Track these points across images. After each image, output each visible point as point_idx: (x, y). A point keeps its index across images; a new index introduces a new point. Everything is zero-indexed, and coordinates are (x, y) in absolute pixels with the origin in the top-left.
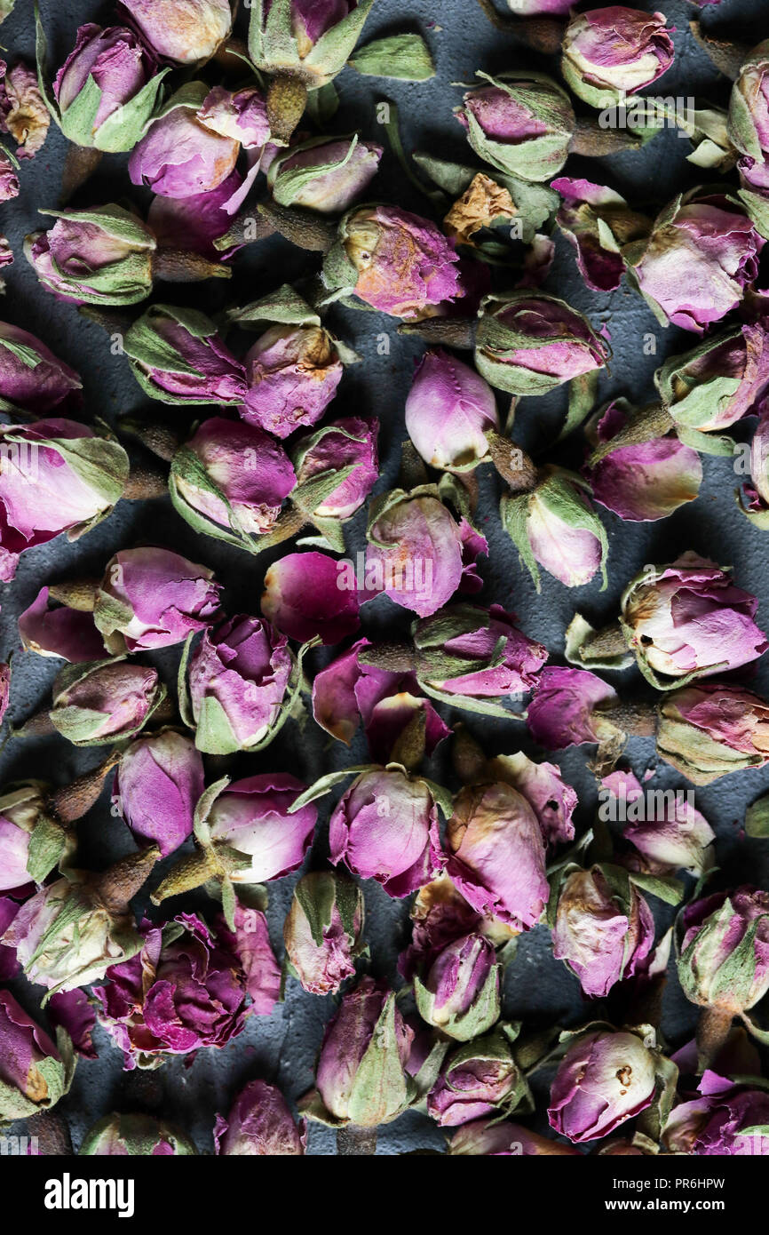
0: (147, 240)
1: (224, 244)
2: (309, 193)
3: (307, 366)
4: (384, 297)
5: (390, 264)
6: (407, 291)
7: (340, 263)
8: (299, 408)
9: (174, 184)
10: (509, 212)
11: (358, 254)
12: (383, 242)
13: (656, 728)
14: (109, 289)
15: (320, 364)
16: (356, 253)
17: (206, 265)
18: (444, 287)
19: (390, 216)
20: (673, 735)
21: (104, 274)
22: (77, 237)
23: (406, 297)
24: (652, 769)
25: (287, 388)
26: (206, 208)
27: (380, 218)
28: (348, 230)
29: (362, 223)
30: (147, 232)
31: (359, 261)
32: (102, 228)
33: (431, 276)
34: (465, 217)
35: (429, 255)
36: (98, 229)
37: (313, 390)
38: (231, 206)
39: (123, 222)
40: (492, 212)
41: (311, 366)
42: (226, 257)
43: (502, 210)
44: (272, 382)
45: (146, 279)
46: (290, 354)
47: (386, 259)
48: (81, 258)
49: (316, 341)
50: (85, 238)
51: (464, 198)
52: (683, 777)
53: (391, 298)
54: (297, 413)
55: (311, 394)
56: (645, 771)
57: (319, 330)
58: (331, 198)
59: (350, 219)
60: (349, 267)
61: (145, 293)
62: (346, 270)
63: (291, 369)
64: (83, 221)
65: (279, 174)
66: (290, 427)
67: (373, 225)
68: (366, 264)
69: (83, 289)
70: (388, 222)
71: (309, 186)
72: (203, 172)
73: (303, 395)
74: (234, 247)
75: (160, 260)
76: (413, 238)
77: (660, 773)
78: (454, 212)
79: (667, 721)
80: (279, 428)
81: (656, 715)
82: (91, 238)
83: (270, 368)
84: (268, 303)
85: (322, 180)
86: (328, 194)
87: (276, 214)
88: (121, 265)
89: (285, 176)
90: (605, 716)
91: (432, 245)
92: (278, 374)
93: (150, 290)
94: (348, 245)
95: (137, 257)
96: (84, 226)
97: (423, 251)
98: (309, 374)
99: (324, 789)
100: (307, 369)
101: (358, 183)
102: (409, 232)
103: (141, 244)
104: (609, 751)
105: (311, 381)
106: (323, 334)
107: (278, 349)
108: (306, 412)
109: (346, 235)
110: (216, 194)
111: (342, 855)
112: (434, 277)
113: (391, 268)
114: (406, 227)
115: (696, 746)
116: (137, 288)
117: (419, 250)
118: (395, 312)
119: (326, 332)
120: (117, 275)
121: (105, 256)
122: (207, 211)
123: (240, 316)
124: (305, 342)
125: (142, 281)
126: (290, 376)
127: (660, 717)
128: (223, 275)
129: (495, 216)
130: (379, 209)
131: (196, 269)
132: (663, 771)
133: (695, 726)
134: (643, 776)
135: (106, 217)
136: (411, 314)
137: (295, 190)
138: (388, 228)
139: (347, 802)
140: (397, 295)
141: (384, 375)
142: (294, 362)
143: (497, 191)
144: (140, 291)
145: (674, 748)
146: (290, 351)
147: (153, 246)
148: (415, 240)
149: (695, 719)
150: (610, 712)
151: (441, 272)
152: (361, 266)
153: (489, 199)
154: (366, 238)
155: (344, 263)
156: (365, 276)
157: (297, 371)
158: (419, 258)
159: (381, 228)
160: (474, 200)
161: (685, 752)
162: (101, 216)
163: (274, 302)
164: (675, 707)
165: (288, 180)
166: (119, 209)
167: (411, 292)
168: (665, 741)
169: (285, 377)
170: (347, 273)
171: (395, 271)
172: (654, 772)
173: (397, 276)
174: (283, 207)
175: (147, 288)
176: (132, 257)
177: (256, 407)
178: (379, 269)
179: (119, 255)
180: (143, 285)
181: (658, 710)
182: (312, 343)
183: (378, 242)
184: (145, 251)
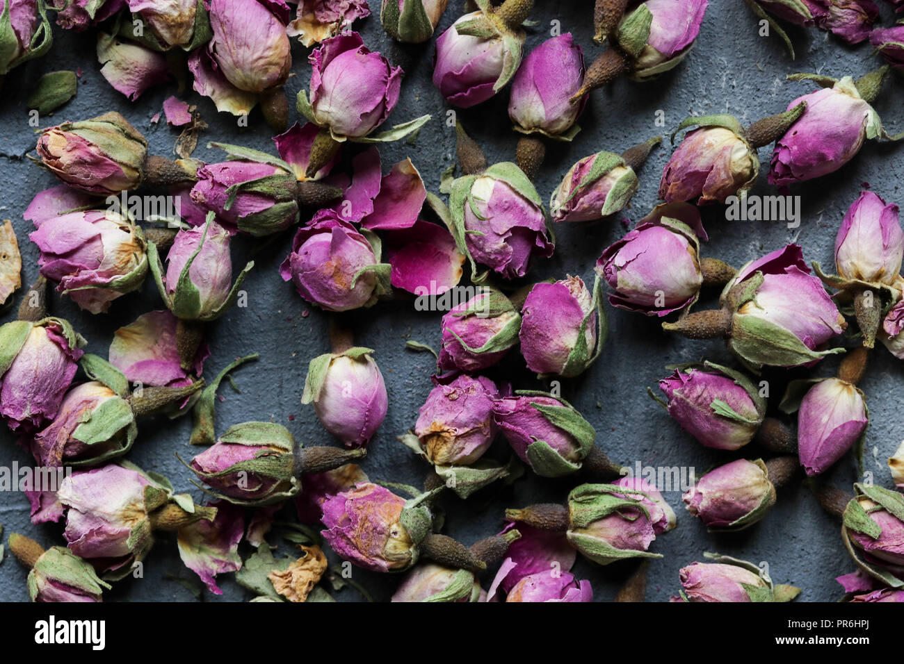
0: (574, 538)
1: (512, 535)
2: (444, 580)
3: (447, 434)
4: (381, 500)
5: (375, 528)
6: (362, 506)
7: (415, 528)
8: (453, 400)
9: (555, 583)
10: (276, 575)
11: (401, 535)
12: (382, 545)
13: (146, 161)
14: (602, 497)
15: (436, 435)
16: (403, 536)
17: (526, 518)
18: (333, 508)
19: (376, 565)
20: (130, 154)
21: (607, 510)
22: (631, 536)
23: (362, 501)
24: (154, 123)
25: (464, 416)
26: (530, 561)
27: (385, 564)
28: (410, 553)
29: (399, 560)
30: (575, 544)
31: (399, 530)
32: (610, 546)
33: (343, 518)
34: (311, 569)
35: (344, 536)
36: (614, 544)
37: (442, 414)
38: (509, 565)
39: (594, 552)
40: (290, 574)
41: (444, 434)
42: (511, 525)
43: (282, 577)
44: (476, 421)
45: (573, 506)
46: (460, 443)
47: (379, 532)
48: (626, 520)
49: (439, 454)
50: (624, 536)
51: (312, 585)
52: (127, 119)
53: (374, 500)
54: (455, 396)
55: (443, 412)
56: (159, 121)
57: (436, 462)
58: (426, 578)
59: (410, 561)
60: (407, 525)
61: (573, 493)
62: (410, 522)
63: (460, 432)
64: (627, 550)
65: (470, 593)
66: (460, 385)
67: (390, 558)
68: (394, 527)
69: (623, 496)
70: (378, 561)
71: (444, 586)
72: (531, 594)
73: (450, 410)
74: (506, 533)
75: (563, 521)
76: (358, 549)
77: (147, 120)
78: (319, 574)
79: (134, 166)
80: (469, 384)
81: (144, 172)
82: (619, 537)
83: (476, 432)
84: (479, 483)
85: (434, 591)
86: (429, 580)
87: (470, 563)
88: (593, 517)
89: (464, 593)
90: (187, 176)
91: (343, 543)
92: (471, 428)
93: (569, 497)
94: (409, 542)
95: (581, 525)
96: (626, 546)
97: (349, 539)
98: (446, 428)
99: (398, 129)
100: (447, 431)
101: (406, 590)
102: (361, 553)
103: (578, 534)
104: (189, 138)
105: (444, 422)
106: (433, 458)
107: (470, 447)
108: (447, 396)
109: (411, 550)
110: (523, 573)
111: (393, 75)
112: (340, 517)
113: (375, 524)
114: (363, 558)
115: (113, 143)
116: (580, 499)
117: (352, 540)
118: (372, 487)
119: (430, 461)
120: (596, 510)
121: (607, 523)
122: (529, 559)
123: (501, 471)
124: (449, 453)
125: (576, 505)
126: (461, 426)
127: (140, 170)
128: (512, 511)
129: (286, 572)
130: (386, 570)
131: (535, 514)
132: (145, 122)
133: (112, 159)
134: (161, 117)
135: (608, 555)
136: (359, 486)
137: (455, 583)
138: (378, 556)
139: (382, 116)
140: (370, 502)
141: (383, 432)
142: (457, 437)
143: (285, 592)
144: (577, 496)
145: (131, 143)
146: (461, 446)
147: (569, 533)
148: (356, 547)
149: (111, 165)
150: (183, 178)
151: (335, 522)
152: (398, 525)
153: (292, 585)
154: (395, 548)
155: (412, 529)
156: (395, 517)
157: (456, 430)
158: (352, 533)
159: (384, 556)
160: (304, 584)
161: (123, 139)
162: (612, 555)
163: (475, 484)
164: (127, 176)
165: (461, 590)
166: (598, 561)
167: (358, 505)
168: (139, 150)
169: (465, 425)
170: (408, 520)
171: (371, 522)
172: (152, 121)
173: (370, 518)
174: (464, 569)
175: (572, 499)
176: (585, 524)
177: (488, 400)
178: (384, 524)
179: (596, 525)
180: (575, 501)
181: (142, 175)
182: (443, 452)
183: (385, 545)
184: (575, 529)
